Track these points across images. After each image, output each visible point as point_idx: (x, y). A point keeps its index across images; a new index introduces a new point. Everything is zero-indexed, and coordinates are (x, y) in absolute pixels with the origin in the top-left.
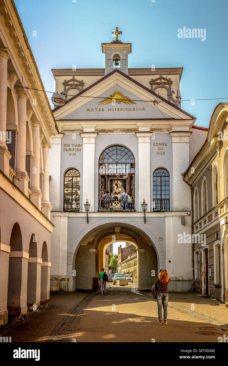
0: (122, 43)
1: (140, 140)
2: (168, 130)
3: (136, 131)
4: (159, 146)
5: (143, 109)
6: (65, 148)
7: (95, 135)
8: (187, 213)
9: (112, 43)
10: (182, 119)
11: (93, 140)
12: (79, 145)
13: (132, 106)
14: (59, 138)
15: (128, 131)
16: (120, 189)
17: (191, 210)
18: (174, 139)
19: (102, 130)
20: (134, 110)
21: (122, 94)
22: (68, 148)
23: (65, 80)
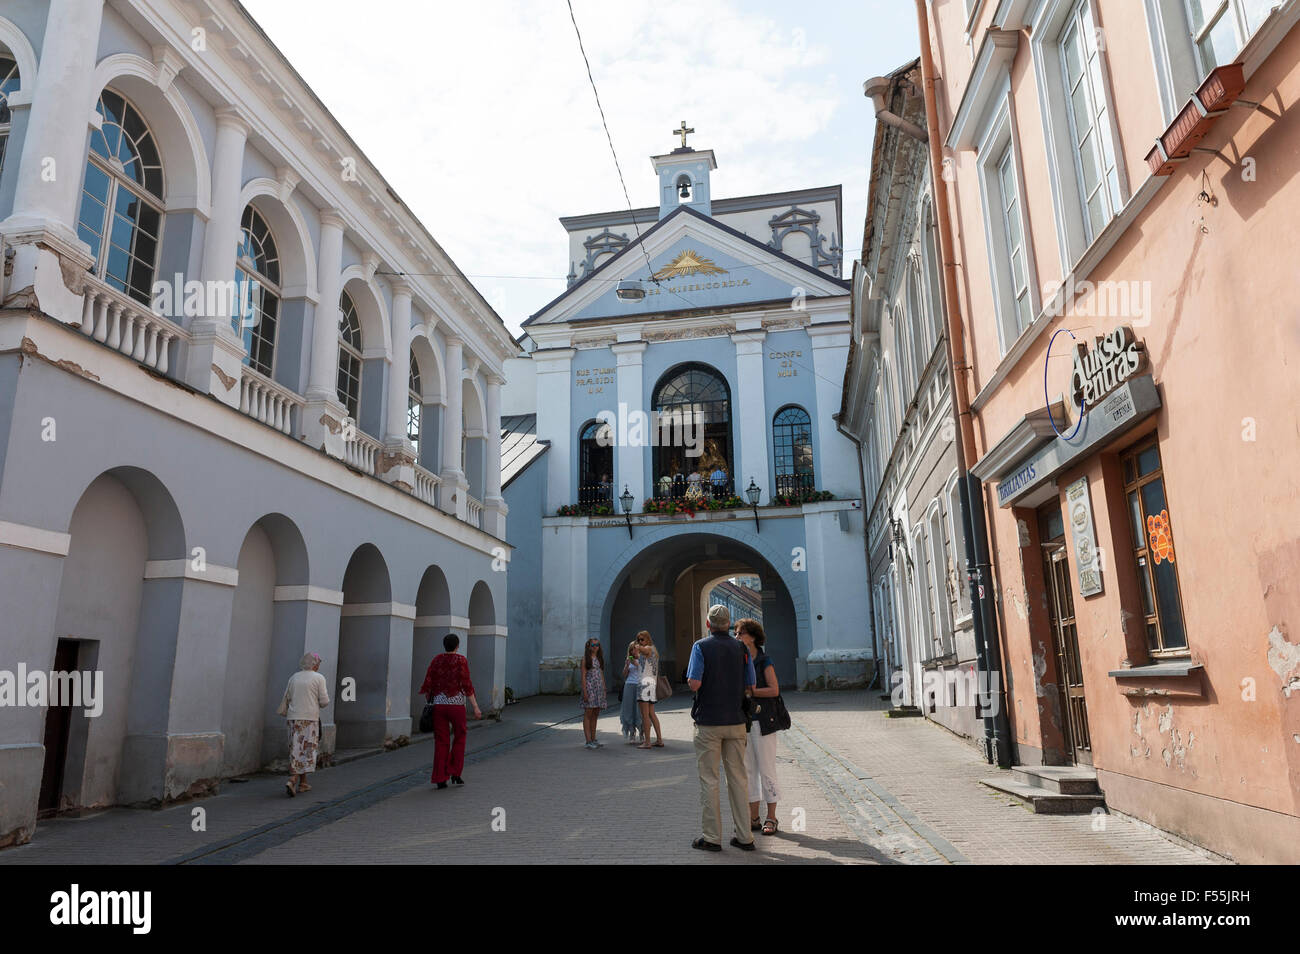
0: (693, 151)
1: (741, 349)
2: (802, 323)
3: (731, 330)
4: (783, 360)
5: (745, 282)
6: (581, 378)
7: (642, 347)
8: (854, 504)
9: (672, 154)
10: (832, 297)
11: (638, 358)
12: (609, 372)
13: (720, 279)
14: (566, 358)
15: (713, 331)
16: (715, 459)
17: (861, 496)
18: (817, 342)
19: (656, 335)
20: (725, 286)
21: (698, 255)
22: (586, 379)
23: (589, 237)
